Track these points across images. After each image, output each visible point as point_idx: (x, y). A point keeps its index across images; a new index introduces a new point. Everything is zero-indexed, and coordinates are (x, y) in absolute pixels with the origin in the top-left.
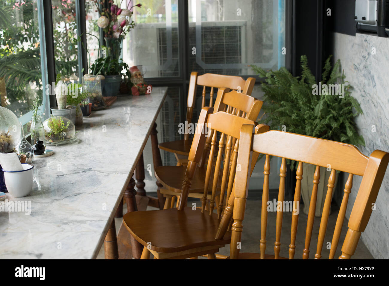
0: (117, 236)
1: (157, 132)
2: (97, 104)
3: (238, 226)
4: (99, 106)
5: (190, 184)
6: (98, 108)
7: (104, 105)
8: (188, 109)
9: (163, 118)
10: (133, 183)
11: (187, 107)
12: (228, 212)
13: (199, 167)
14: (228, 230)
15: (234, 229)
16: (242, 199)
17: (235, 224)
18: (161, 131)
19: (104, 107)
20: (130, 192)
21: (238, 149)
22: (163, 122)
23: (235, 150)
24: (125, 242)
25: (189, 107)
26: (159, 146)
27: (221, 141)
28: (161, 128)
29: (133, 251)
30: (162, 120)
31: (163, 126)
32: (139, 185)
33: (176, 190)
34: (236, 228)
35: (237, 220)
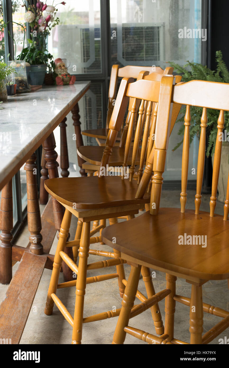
0: (41, 216)
1: (80, 123)
2: (22, 87)
3: (158, 178)
4: (24, 89)
5: (111, 152)
6: (23, 91)
7: (28, 89)
8: (109, 99)
9: (86, 114)
10: (55, 155)
11: (109, 97)
12: (148, 171)
13: (120, 148)
14: (148, 192)
15: (154, 181)
16: (162, 150)
17: (156, 176)
18: (85, 125)
19: (29, 90)
20: (52, 163)
21: (157, 113)
22: (87, 118)
23: (155, 114)
24: (49, 220)
25: (110, 98)
26: (82, 133)
27: (141, 108)
28: (84, 122)
29: (55, 222)
30: (85, 115)
31: (87, 121)
32: (63, 173)
33: (97, 163)
34: (156, 180)
35: (157, 172)
